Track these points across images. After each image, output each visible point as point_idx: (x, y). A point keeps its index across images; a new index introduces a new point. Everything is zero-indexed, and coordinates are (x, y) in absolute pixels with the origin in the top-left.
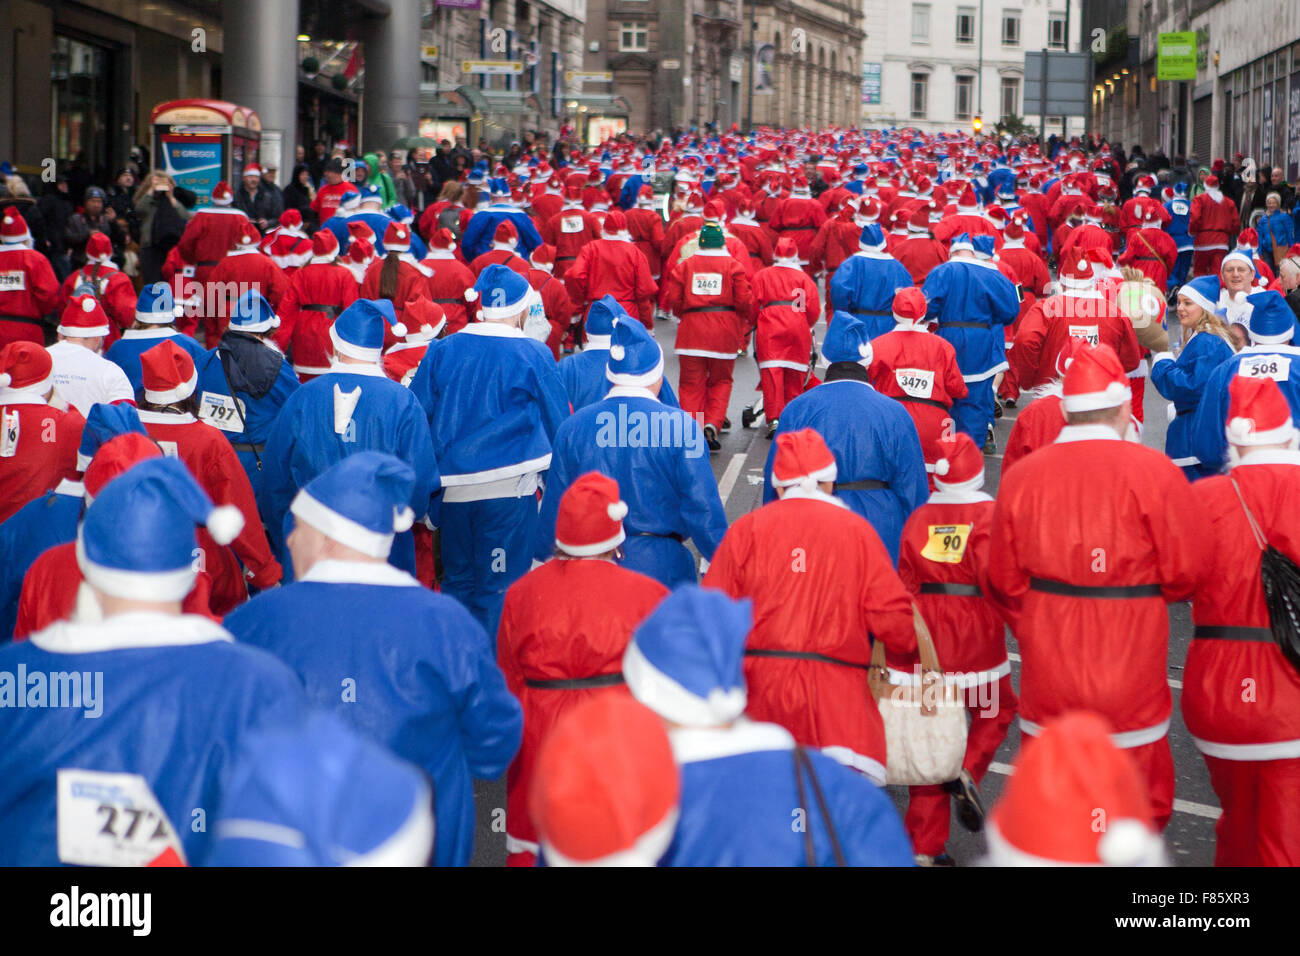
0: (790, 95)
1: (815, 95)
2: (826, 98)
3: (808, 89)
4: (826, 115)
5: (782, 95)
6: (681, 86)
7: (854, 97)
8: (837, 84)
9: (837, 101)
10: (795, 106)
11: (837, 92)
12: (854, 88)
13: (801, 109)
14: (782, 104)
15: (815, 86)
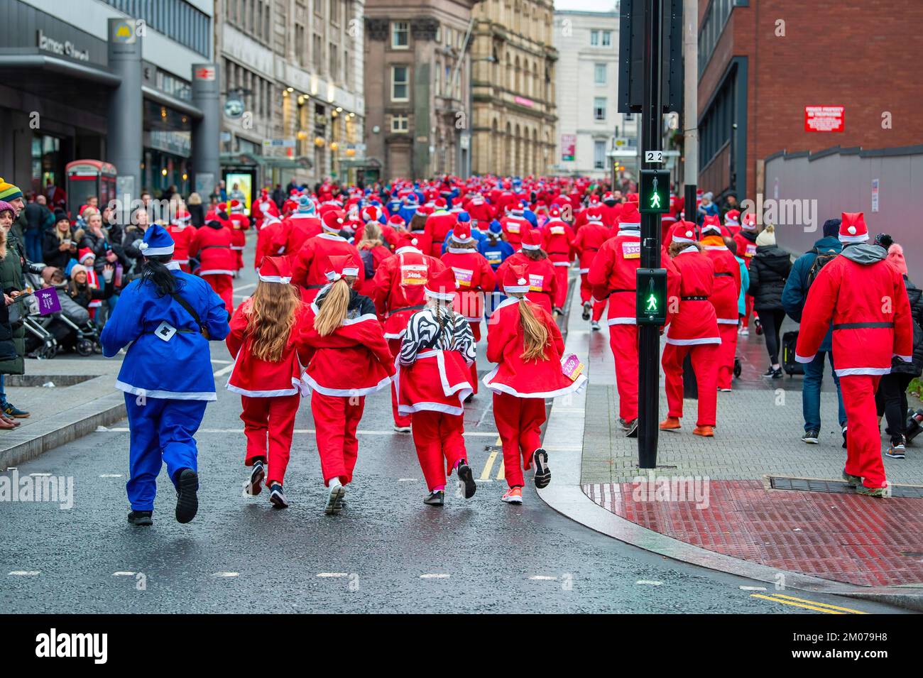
0: (504, 156)
1: (522, 156)
2: (530, 158)
3: (517, 153)
4: (530, 168)
5: (499, 156)
6: (428, 153)
7: (550, 157)
8: (538, 149)
9: (538, 159)
10: (508, 163)
11: (538, 154)
12: (550, 151)
13: (513, 164)
14: (498, 162)
15: (522, 150)
